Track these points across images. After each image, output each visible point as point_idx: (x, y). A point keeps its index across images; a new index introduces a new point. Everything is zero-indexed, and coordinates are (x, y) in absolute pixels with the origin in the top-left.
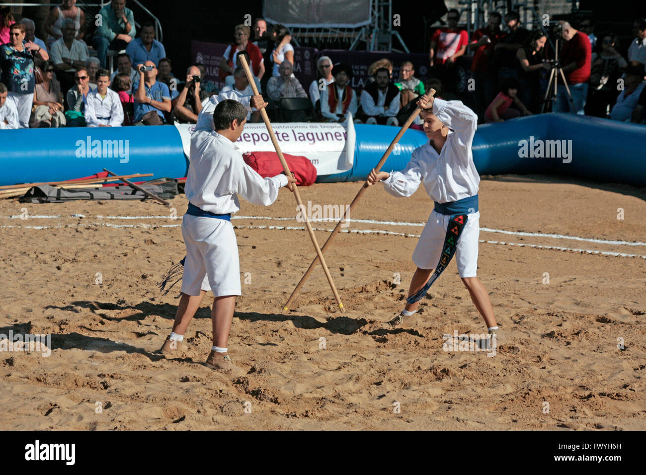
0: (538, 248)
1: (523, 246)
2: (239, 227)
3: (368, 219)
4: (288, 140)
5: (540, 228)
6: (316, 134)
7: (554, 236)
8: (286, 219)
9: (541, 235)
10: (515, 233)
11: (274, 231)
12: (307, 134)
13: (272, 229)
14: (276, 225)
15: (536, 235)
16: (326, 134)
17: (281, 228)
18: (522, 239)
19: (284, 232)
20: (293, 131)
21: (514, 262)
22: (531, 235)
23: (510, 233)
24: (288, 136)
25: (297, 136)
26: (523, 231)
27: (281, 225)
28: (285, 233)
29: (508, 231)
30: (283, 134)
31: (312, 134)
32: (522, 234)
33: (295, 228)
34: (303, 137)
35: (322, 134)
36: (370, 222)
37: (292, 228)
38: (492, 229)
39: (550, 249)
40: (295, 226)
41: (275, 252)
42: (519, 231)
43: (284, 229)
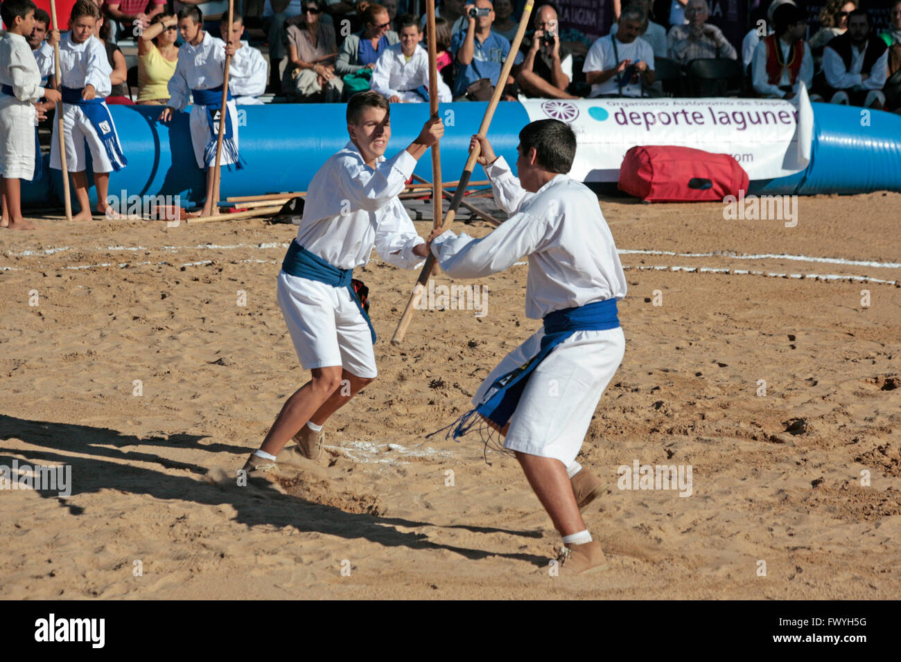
3: (834, 258)
4: (703, 123)
6: (749, 113)
8: (698, 255)
11: (679, 274)
12: (734, 114)
13: (676, 271)
14: (683, 264)
16: (765, 114)
17: (692, 269)
19: (696, 276)
20: (710, 109)
24: (701, 117)
25: (717, 117)
27: (690, 265)
28: (698, 277)
30: (694, 114)
31: (741, 114)
33: (714, 270)
34: (726, 119)
35: (757, 114)
36: (838, 261)
37: (709, 270)
40: (713, 267)
41: (683, 308)
43: (696, 270)
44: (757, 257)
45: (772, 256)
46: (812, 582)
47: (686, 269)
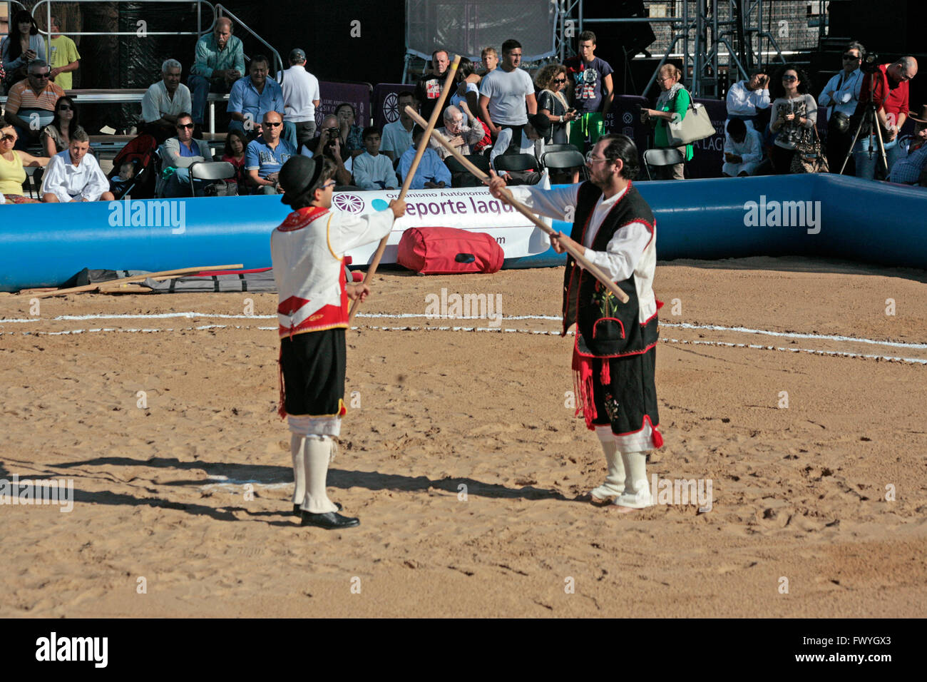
0: (818, 354)
1: (798, 352)
2: (413, 328)
4: (465, 212)
5: (815, 328)
7: (836, 338)
9: (817, 336)
10: (782, 334)
11: (460, 333)
13: (457, 331)
14: (461, 325)
15: (811, 336)
17: (470, 329)
18: (793, 342)
19: (474, 334)
21: (789, 372)
22: (803, 336)
23: (776, 334)
24: (464, 206)
25: (477, 206)
26: (793, 332)
27: (468, 325)
28: (476, 336)
29: (772, 331)
30: (458, 203)
32: (792, 335)
33: (489, 330)
37: (484, 329)
38: (751, 329)
39: (834, 356)
42: (788, 332)
43: (474, 330)
44: (521, 318)
45: (533, 317)
46: (617, 582)
47: (465, 329)
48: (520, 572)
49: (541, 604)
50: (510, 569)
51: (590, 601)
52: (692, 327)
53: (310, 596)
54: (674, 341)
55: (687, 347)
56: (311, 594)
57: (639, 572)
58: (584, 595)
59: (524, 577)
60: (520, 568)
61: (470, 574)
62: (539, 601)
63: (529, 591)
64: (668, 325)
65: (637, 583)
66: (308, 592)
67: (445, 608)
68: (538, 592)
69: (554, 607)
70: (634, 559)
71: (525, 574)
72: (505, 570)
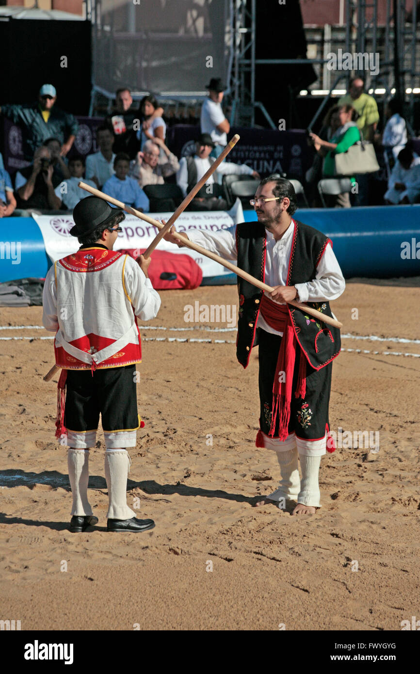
8: (183, 329)
11: (176, 344)
13: (172, 342)
14: (175, 336)
17: (184, 340)
19: (188, 345)
27: (181, 337)
33: (200, 341)
37: (196, 340)
40: (198, 338)
43: (187, 341)
47: (179, 340)
48: (274, 559)
49: (298, 587)
50: (264, 556)
51: (341, 586)
52: (380, 339)
53: (91, 580)
54: (366, 352)
55: (379, 357)
56: (92, 578)
57: (379, 560)
58: (335, 580)
59: (278, 563)
60: (273, 555)
61: (229, 560)
62: (296, 585)
63: (285, 576)
64: (358, 338)
65: (380, 569)
66: (89, 577)
67: (214, 590)
68: (293, 577)
69: (310, 590)
70: (372, 548)
71: (278, 561)
72: (260, 556)
